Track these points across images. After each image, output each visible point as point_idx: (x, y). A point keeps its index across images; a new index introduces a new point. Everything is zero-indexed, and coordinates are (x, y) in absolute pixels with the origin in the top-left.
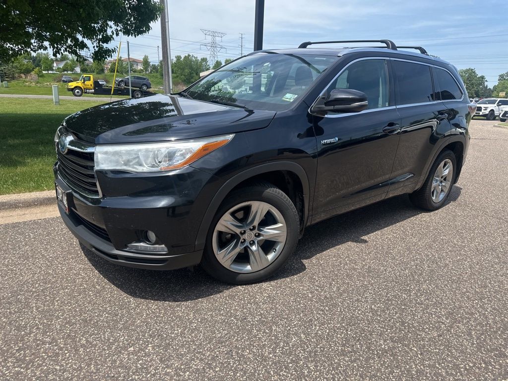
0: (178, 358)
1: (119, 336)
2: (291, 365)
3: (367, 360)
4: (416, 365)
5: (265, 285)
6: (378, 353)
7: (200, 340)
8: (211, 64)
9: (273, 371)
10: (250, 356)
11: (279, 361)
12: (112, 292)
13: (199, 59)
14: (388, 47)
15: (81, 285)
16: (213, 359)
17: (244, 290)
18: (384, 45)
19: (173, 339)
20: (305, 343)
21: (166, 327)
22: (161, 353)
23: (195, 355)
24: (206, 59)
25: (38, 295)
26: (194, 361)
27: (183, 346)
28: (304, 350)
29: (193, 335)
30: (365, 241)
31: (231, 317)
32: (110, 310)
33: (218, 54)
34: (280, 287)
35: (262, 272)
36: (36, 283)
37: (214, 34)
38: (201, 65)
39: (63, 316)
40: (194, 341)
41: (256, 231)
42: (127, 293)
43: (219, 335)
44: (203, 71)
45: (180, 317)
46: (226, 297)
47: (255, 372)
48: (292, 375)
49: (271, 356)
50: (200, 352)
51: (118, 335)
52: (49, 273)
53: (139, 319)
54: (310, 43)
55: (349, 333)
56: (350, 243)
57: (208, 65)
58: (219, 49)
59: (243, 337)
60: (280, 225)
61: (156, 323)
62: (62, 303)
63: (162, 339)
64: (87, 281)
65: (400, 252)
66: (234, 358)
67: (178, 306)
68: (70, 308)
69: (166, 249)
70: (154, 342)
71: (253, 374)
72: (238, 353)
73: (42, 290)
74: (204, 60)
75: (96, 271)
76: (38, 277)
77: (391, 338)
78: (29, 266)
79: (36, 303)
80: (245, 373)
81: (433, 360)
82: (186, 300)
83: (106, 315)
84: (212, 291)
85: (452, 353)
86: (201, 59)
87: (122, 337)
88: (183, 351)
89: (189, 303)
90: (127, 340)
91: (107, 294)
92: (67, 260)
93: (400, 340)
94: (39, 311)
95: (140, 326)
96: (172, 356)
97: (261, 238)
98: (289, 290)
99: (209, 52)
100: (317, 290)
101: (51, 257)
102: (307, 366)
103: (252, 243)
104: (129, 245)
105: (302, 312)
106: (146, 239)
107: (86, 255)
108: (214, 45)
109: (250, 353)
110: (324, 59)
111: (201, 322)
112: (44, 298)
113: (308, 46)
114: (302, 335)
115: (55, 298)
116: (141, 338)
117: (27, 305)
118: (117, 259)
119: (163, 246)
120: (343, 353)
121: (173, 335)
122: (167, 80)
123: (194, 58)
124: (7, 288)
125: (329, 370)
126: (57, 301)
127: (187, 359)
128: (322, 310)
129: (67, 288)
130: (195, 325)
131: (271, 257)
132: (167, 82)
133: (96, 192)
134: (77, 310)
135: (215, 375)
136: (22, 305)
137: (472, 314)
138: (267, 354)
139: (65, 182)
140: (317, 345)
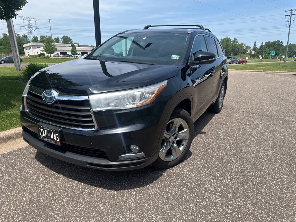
0: (174, 217)
1: (130, 215)
2: (230, 202)
3: (258, 189)
4: (277, 186)
6: (259, 185)
7: (176, 203)
8: (30, 38)
9: (226, 208)
10: (208, 204)
11: (223, 202)
12: (99, 192)
13: (21, 35)
15: (74, 193)
16: (192, 211)
17: (173, 171)
18: (199, 28)
19: (162, 208)
20: (226, 190)
21: (151, 202)
22: (162, 217)
23: (181, 212)
24: (26, 35)
25: (50, 207)
26: (184, 216)
27: (171, 210)
28: (229, 193)
29: (170, 202)
31: (179, 187)
32: (108, 203)
33: (34, 32)
34: (188, 165)
35: (179, 158)
36: (40, 200)
37: (29, 19)
38: (23, 40)
39: (81, 215)
40: (174, 206)
41: (175, 136)
42: (109, 189)
43: (183, 198)
44: (25, 44)
45: (154, 194)
46: (167, 177)
47: (218, 211)
48: (235, 207)
49: (217, 201)
50: (182, 211)
51: (129, 215)
52: (42, 190)
53: (132, 203)
54: (150, 26)
55: (239, 179)
56: (199, 135)
57: (28, 40)
58: (34, 29)
59: (196, 196)
60: (186, 130)
61: (143, 202)
62: (72, 207)
63: (156, 210)
64: (75, 189)
65: (224, 135)
66: (202, 208)
67: (146, 188)
68: (81, 208)
69: (144, 155)
70: (153, 213)
71: (218, 213)
72: (201, 205)
73: (49, 203)
74: (25, 36)
75: (75, 181)
76: (36, 195)
77: (258, 177)
78: (22, 189)
79: (54, 213)
80: (214, 213)
81: (280, 181)
82: (148, 184)
83: (109, 206)
84: (157, 175)
85: (284, 176)
86: (23, 36)
87: (132, 216)
88: (174, 212)
89: (150, 185)
90: (137, 217)
91: (97, 193)
92: (47, 179)
93: (261, 176)
94: (61, 217)
95: (137, 206)
96: (171, 217)
97: (178, 139)
98: (194, 165)
99: (28, 31)
100: (207, 162)
101: (33, 180)
102: (237, 201)
103: (173, 143)
104: (119, 157)
105: (211, 175)
106: (130, 151)
107: (58, 173)
108: (30, 27)
109: (206, 203)
110: (181, 35)
111: (167, 194)
112: (56, 207)
113: (149, 28)
114: (221, 186)
115: (64, 206)
116: (144, 213)
117: (48, 215)
118: (112, 167)
119: (143, 153)
120: (246, 190)
121: (160, 206)
122: (14, 50)
123: (17, 35)
124: (20, 208)
125: (247, 199)
126: (67, 206)
127: (180, 216)
128: (219, 172)
129: (66, 197)
130: (166, 196)
131: (181, 148)
132: (15, 52)
133: (93, 126)
134: (87, 208)
135: (201, 220)
136: (45, 217)
137: (276, 157)
138: (214, 201)
139: (49, 124)
140: (232, 189)
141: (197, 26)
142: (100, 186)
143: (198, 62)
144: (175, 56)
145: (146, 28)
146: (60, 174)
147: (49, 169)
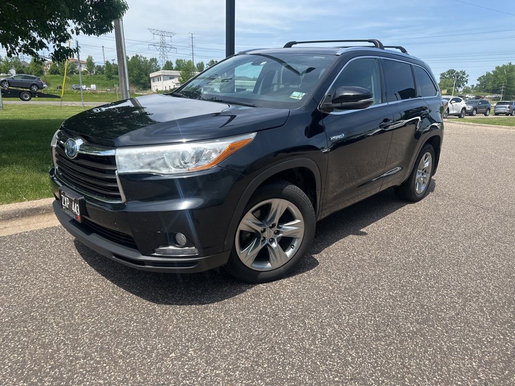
0: (223, 359)
1: (156, 344)
2: (333, 354)
3: (401, 342)
4: (445, 342)
5: (285, 281)
6: (409, 335)
7: (240, 339)
8: (161, 63)
9: (319, 361)
10: (293, 350)
11: (322, 351)
12: (132, 301)
13: (148, 59)
14: (376, 46)
15: (97, 296)
16: (258, 356)
17: (267, 288)
18: (372, 44)
19: (212, 341)
20: (341, 333)
21: (201, 330)
22: (204, 356)
23: (238, 354)
24: (156, 59)
25: (53, 311)
26: (240, 360)
27: (224, 347)
28: (341, 339)
29: (231, 335)
30: (365, 234)
31: (261, 314)
32: (136, 319)
33: (168, 54)
34: (300, 282)
35: (282, 268)
36: (47, 298)
37: (163, 33)
38: (150, 65)
39: (88, 329)
40: (233, 341)
41: (276, 228)
42: (149, 300)
43: (257, 333)
44: (153, 72)
45: (212, 319)
46: (251, 296)
47: (302, 364)
48: (338, 363)
49: (312, 347)
50: (243, 351)
51: (154, 342)
52: (57, 287)
53: (170, 325)
54: (295, 43)
55: (377, 319)
57: (158, 66)
58: (168, 49)
59: (280, 333)
60: (298, 221)
61: (189, 327)
62: (82, 316)
63: (200, 342)
64: (102, 292)
66: (278, 354)
67: (206, 309)
68: (93, 320)
69: (196, 251)
70: (194, 346)
71: (301, 367)
72: (280, 349)
73: (56, 305)
74: (154, 60)
75: (108, 281)
76: (46, 292)
77: (417, 321)
78: (33, 281)
79: (54, 319)
80: (293, 366)
81: (458, 336)
82: (213, 302)
83: (135, 324)
84: (235, 291)
85: (472, 329)
86: (151, 59)
87: (159, 344)
88: (226, 351)
89: (216, 304)
90: (165, 347)
91: (128, 303)
92: (73, 272)
93: (425, 321)
94: (60, 327)
95: (174, 332)
96: (217, 358)
97: (281, 235)
98: (309, 285)
99: (158, 53)
100: (335, 282)
101: (53, 270)
102: (349, 354)
103: (272, 240)
104: (157, 250)
105: (328, 304)
106: (175, 242)
107: (91, 266)
108: (163, 45)
109: (291, 347)
111: (234, 322)
112: (61, 312)
113: (293, 46)
114: (335, 325)
115: (73, 312)
116: (179, 344)
117: (44, 322)
118: (144, 265)
119: (194, 248)
120: (378, 339)
121: (210, 338)
122: (123, 81)
123: (142, 59)
124: (15, 306)
125: (370, 355)
126: (77, 314)
127: (233, 359)
128: (347, 301)
129: (82, 301)
130: (230, 325)
131: (289, 253)
132: (123, 84)
133: (119, 197)
134: (102, 321)
135: (265, 371)
136: (39, 322)
137: (479, 293)
138: (308, 346)
139: (72, 189)
140: (352, 333)
141: (370, 41)
142: (140, 294)
143: (339, 105)
144: (299, 93)
145: (289, 45)
146: (93, 267)
147: (82, 259)
